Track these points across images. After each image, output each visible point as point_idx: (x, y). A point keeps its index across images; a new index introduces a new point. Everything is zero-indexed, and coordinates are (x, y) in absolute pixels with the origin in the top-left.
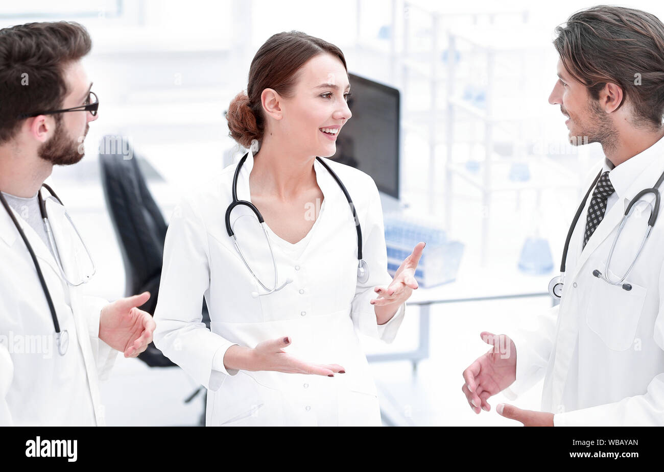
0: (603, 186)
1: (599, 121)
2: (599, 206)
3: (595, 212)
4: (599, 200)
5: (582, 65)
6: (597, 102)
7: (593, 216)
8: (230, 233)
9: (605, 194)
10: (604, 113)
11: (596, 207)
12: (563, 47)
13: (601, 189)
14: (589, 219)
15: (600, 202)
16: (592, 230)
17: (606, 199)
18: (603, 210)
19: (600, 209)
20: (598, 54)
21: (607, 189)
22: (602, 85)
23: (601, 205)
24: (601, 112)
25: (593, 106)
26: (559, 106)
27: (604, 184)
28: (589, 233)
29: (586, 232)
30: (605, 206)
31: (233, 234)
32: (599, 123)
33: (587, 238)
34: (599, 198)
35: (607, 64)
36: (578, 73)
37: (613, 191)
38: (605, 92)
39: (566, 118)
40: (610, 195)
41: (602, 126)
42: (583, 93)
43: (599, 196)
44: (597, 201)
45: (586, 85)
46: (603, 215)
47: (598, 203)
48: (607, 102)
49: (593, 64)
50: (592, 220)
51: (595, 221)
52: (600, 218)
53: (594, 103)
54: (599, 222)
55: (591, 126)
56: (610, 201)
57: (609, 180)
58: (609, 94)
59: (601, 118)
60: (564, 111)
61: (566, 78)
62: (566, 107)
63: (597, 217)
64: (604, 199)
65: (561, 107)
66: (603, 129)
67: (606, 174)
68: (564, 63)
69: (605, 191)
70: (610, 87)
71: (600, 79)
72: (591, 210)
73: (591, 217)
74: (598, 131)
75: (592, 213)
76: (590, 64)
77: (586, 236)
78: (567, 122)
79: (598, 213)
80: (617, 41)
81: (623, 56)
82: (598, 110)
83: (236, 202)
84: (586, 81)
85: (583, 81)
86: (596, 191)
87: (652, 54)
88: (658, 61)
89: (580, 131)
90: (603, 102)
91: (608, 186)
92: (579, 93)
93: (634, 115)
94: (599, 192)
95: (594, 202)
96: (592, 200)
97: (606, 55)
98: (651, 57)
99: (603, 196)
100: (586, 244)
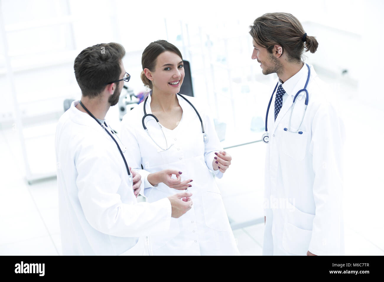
0: (280, 91)
1: (274, 62)
2: (279, 100)
3: (278, 103)
4: (279, 97)
5: (263, 39)
6: (272, 55)
7: (278, 104)
8: (145, 128)
9: (281, 94)
10: (276, 59)
11: (278, 101)
12: (253, 34)
13: (280, 93)
14: (276, 106)
15: (280, 98)
16: (278, 110)
17: (282, 97)
18: (282, 101)
20: (269, 34)
21: (282, 92)
22: (272, 47)
23: (280, 99)
25: (270, 56)
26: (256, 60)
27: (281, 90)
29: (275, 112)
30: (282, 100)
35: (273, 37)
36: (262, 43)
37: (285, 92)
38: (274, 50)
39: (260, 64)
40: (283, 94)
41: (276, 65)
42: (265, 52)
43: (279, 95)
44: (278, 98)
45: (266, 48)
46: (282, 103)
47: (279, 99)
48: (276, 54)
49: (267, 38)
50: (277, 106)
51: (279, 107)
54: (281, 107)
55: (271, 65)
56: (284, 97)
57: (283, 88)
58: (276, 50)
59: (275, 61)
60: (259, 61)
61: (257, 47)
62: (260, 59)
63: (279, 105)
64: (281, 97)
65: (258, 60)
66: (276, 66)
67: (281, 86)
68: (255, 40)
69: (281, 93)
70: (276, 47)
71: (271, 44)
72: (276, 102)
74: (275, 67)
75: (277, 103)
76: (266, 39)
77: (276, 114)
78: (261, 66)
79: (280, 103)
80: (276, 27)
81: (279, 32)
82: (273, 57)
83: (146, 115)
84: (266, 46)
85: (264, 46)
86: (277, 94)
87: (292, 30)
88: (295, 32)
89: (267, 68)
90: (274, 54)
91: (282, 91)
92: (263, 52)
93: (289, 58)
94: (279, 94)
95: (277, 98)
96: (276, 98)
97: (272, 33)
98: (291, 31)
99: (280, 95)
100: (276, 117)
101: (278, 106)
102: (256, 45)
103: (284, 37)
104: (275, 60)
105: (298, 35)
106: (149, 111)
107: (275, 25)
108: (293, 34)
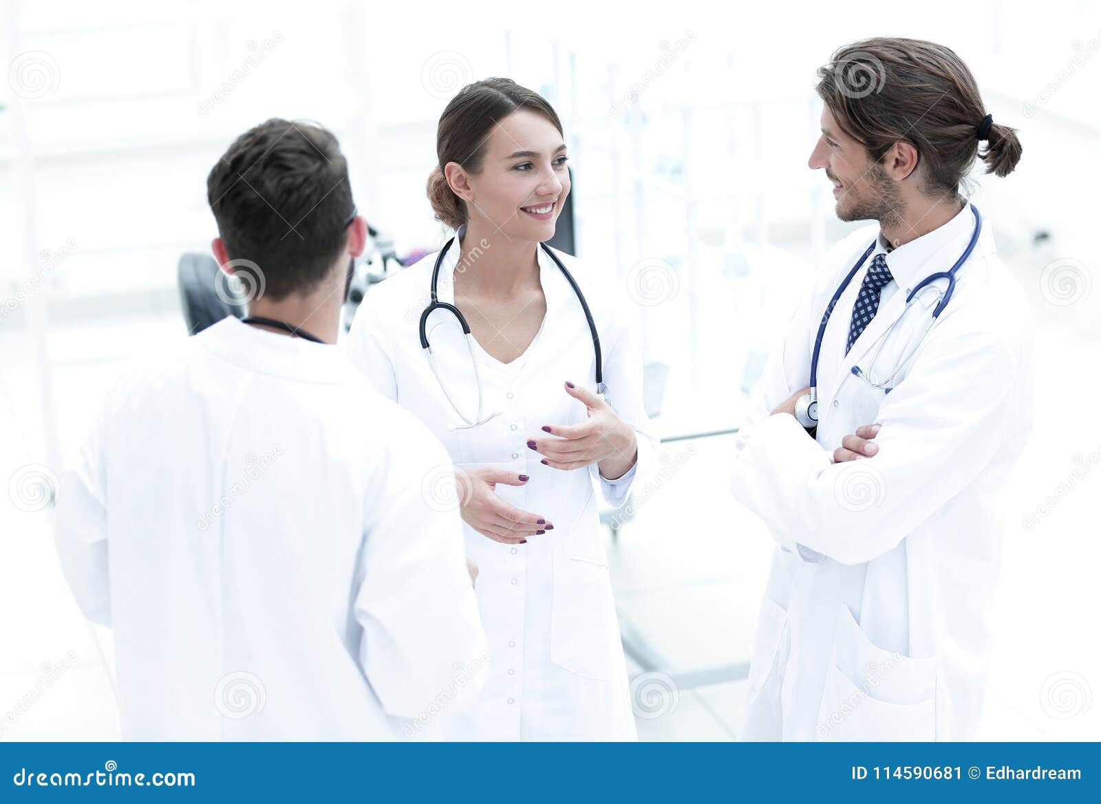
0: (876, 273)
1: (883, 191)
2: (870, 299)
3: (865, 306)
4: (871, 291)
5: (861, 119)
6: (881, 167)
7: (862, 312)
8: (425, 344)
9: (879, 284)
10: (889, 181)
11: (867, 301)
12: (834, 97)
13: (875, 278)
14: (856, 316)
15: (872, 294)
16: (860, 330)
17: (880, 290)
18: (876, 305)
19: (872, 303)
20: (883, 105)
21: (882, 277)
22: (889, 146)
23: (873, 298)
24: (885, 179)
25: (874, 171)
26: (823, 171)
27: (879, 270)
28: (855, 334)
29: (851, 333)
30: (878, 300)
31: (428, 346)
32: (882, 193)
33: (852, 339)
34: (870, 288)
35: (896, 118)
37: (892, 278)
38: (893, 154)
40: (884, 285)
41: (886, 197)
42: (859, 154)
43: (871, 286)
44: (868, 293)
45: (867, 146)
46: (875, 311)
47: (869, 296)
48: (895, 167)
50: (861, 317)
51: (865, 319)
52: (872, 315)
53: (876, 168)
54: (870, 320)
55: (871, 196)
56: (885, 294)
57: (886, 266)
58: (898, 156)
59: (884, 187)
61: (837, 136)
62: (835, 172)
63: (867, 314)
64: (877, 290)
65: (828, 171)
67: (881, 258)
68: (836, 118)
69: (880, 280)
70: (899, 147)
71: (887, 139)
72: (860, 305)
73: (859, 314)
74: (879, 203)
76: (873, 119)
77: (850, 338)
78: (835, 191)
79: (869, 308)
80: (910, 88)
81: (917, 106)
82: (882, 176)
83: (435, 305)
84: (866, 141)
85: (861, 140)
86: (868, 279)
87: (954, 102)
88: (962, 111)
89: (855, 202)
90: (889, 167)
91: (884, 273)
92: (854, 155)
93: (928, 182)
94: (872, 281)
95: (864, 294)
96: (861, 291)
97: (895, 106)
98: (952, 105)
99: (875, 286)
100: (850, 349)
101: (864, 316)
102: (835, 131)
103: (931, 122)
104: (888, 183)
105: (970, 119)
106: (446, 294)
107: (906, 82)
108: (957, 115)
